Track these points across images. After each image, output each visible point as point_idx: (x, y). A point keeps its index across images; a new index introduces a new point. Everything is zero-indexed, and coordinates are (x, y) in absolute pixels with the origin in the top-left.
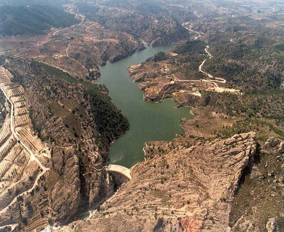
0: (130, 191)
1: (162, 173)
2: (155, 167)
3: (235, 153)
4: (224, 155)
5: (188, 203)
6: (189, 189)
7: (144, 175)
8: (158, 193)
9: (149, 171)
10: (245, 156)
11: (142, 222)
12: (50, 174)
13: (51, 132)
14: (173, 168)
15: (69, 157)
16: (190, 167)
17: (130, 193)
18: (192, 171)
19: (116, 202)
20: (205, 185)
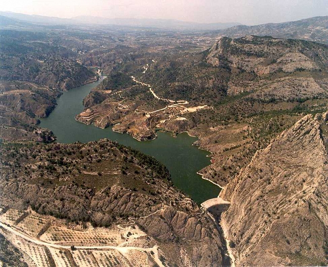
0: (249, 208)
1: (261, 178)
2: (250, 177)
3: (308, 132)
4: (299, 138)
5: (304, 181)
6: (294, 174)
7: (244, 190)
8: (275, 192)
9: (247, 184)
10: (317, 130)
11: (296, 213)
12: (164, 250)
13: (112, 210)
14: (266, 169)
15: (172, 217)
16: (280, 160)
17: (250, 209)
18: (284, 161)
19: (245, 225)
20: (302, 164)
